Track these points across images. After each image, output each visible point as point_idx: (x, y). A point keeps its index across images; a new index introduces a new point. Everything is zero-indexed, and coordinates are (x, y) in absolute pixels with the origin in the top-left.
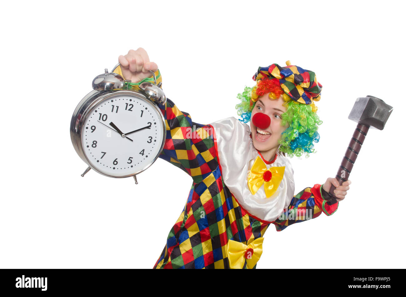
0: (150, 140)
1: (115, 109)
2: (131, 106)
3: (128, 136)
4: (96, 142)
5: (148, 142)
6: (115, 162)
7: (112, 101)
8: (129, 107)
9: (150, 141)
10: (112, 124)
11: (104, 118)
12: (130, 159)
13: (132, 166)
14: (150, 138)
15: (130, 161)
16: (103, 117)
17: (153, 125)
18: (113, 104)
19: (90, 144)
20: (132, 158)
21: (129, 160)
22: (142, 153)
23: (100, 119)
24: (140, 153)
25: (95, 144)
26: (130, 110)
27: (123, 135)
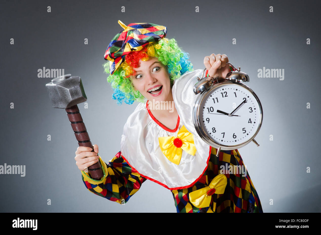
1: (216, 100)
2: (225, 93)
3: (234, 114)
4: (215, 128)
5: (250, 112)
6: (234, 136)
8: (224, 95)
9: (251, 111)
10: (218, 111)
11: (212, 110)
12: (244, 129)
13: (248, 134)
14: (250, 109)
15: (244, 131)
17: (247, 98)
18: (212, 97)
19: (211, 131)
20: (245, 128)
22: (250, 121)
23: (209, 112)
24: (249, 122)
25: (214, 130)
26: (226, 96)
27: (229, 115)
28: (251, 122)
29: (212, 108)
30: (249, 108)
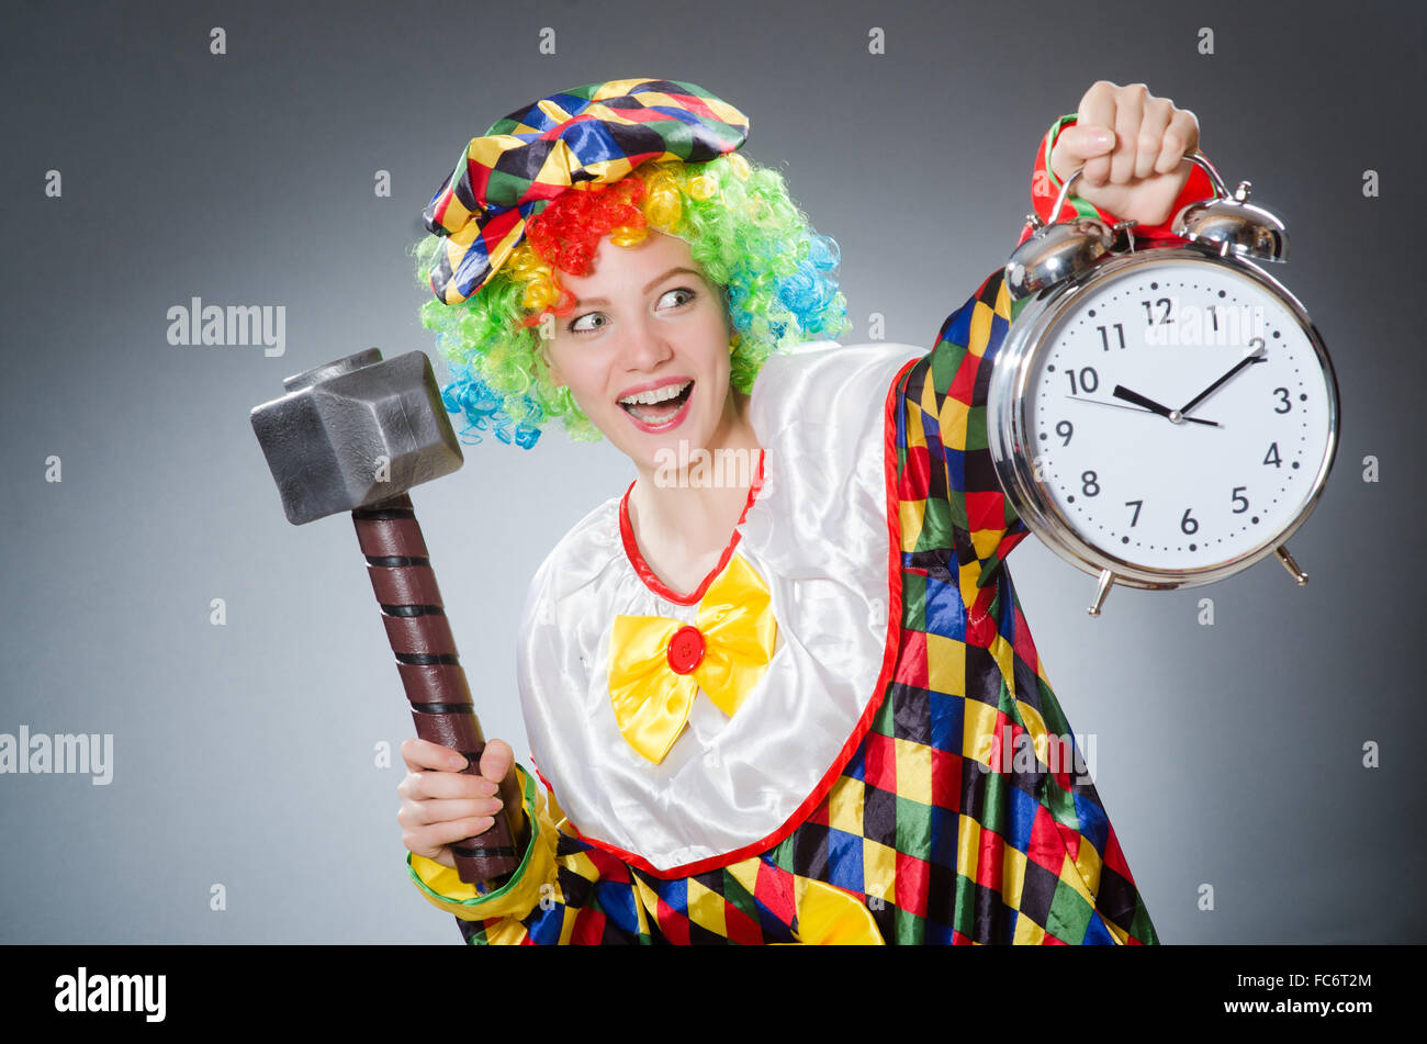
0: (1284, 400)
3: (1196, 413)
4: (1094, 475)
5: (1278, 410)
6: (1189, 524)
7: (1092, 313)
9: (1283, 406)
10: (1121, 392)
11: (1090, 383)
12: (1239, 494)
13: (1255, 520)
14: (1282, 394)
15: (1240, 505)
16: (1086, 381)
17: (1271, 343)
18: (1098, 321)
19: (1076, 488)
20: (1244, 489)
21: (1235, 498)
22: (1272, 458)
23: (1074, 392)
24: (1266, 462)
25: (1093, 482)
27: (1173, 416)
28: (1278, 462)
29: (1089, 377)
30: (1276, 392)
